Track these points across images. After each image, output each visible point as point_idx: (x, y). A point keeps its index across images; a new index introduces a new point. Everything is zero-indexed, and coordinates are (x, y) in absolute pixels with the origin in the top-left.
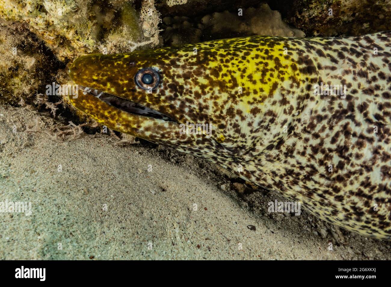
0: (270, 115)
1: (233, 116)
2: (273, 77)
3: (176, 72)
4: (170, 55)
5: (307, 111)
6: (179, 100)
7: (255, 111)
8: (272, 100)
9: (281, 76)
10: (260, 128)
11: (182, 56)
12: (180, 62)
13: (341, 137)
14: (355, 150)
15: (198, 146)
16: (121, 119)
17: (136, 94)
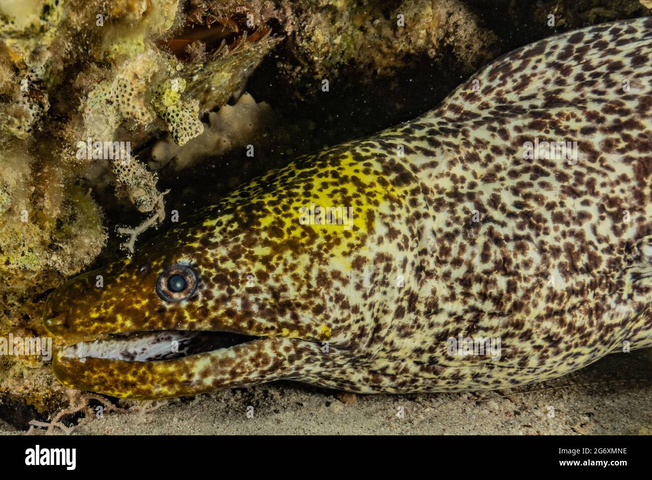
0: (381, 262)
1: (328, 285)
2: (362, 205)
3: (217, 255)
4: (194, 233)
5: (427, 234)
7: (358, 264)
8: (376, 237)
9: (373, 199)
10: (374, 287)
11: (213, 228)
12: (216, 237)
13: (494, 248)
14: (520, 258)
15: (293, 367)
16: (157, 377)
17: (168, 314)
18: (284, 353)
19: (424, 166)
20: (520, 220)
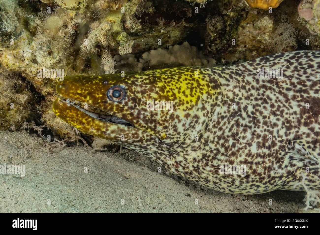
0: (196, 118)
1: (173, 120)
2: (197, 92)
3: (136, 89)
4: (130, 77)
5: (216, 113)
6: (137, 109)
7: (187, 116)
8: (197, 107)
9: (202, 91)
10: (189, 128)
11: (139, 79)
12: (138, 82)
13: (235, 127)
14: (243, 134)
15: (146, 144)
16: (94, 125)
17: (107, 105)
18: (145, 137)
19: (224, 85)
20: (251, 119)
